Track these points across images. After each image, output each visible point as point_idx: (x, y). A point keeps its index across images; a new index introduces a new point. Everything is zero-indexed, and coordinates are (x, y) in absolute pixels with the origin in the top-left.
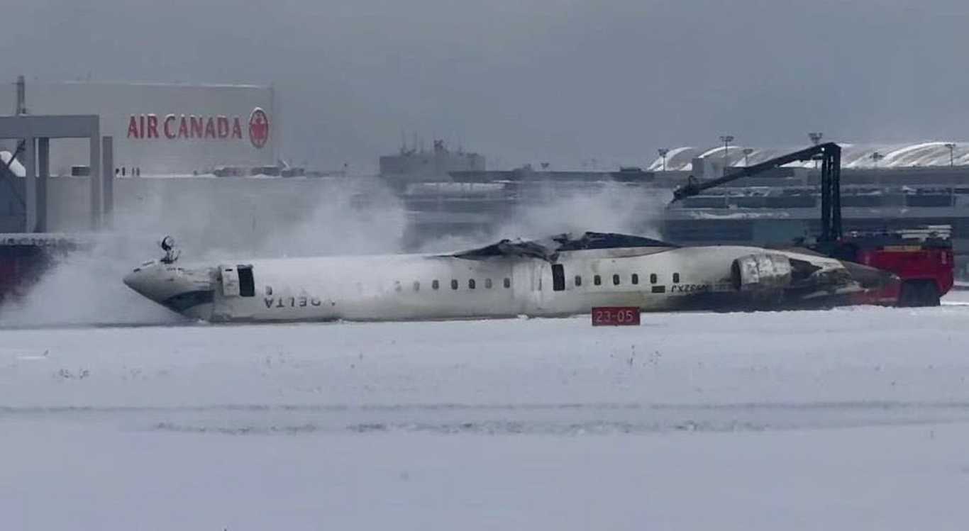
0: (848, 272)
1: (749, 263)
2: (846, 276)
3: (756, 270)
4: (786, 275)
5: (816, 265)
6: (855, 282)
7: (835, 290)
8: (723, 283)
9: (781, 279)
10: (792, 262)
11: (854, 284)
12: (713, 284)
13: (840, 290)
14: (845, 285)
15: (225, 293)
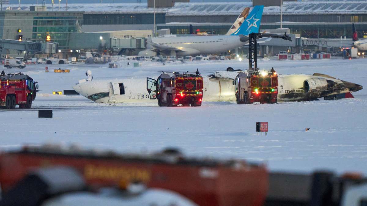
0: (344, 85)
1: (312, 81)
2: (344, 86)
3: (315, 84)
4: (325, 86)
5: (336, 82)
6: (347, 89)
7: (339, 92)
8: (299, 89)
9: (324, 88)
10: (328, 81)
11: (347, 90)
12: (295, 90)
13: (341, 92)
14: (343, 90)
15: (114, 93)
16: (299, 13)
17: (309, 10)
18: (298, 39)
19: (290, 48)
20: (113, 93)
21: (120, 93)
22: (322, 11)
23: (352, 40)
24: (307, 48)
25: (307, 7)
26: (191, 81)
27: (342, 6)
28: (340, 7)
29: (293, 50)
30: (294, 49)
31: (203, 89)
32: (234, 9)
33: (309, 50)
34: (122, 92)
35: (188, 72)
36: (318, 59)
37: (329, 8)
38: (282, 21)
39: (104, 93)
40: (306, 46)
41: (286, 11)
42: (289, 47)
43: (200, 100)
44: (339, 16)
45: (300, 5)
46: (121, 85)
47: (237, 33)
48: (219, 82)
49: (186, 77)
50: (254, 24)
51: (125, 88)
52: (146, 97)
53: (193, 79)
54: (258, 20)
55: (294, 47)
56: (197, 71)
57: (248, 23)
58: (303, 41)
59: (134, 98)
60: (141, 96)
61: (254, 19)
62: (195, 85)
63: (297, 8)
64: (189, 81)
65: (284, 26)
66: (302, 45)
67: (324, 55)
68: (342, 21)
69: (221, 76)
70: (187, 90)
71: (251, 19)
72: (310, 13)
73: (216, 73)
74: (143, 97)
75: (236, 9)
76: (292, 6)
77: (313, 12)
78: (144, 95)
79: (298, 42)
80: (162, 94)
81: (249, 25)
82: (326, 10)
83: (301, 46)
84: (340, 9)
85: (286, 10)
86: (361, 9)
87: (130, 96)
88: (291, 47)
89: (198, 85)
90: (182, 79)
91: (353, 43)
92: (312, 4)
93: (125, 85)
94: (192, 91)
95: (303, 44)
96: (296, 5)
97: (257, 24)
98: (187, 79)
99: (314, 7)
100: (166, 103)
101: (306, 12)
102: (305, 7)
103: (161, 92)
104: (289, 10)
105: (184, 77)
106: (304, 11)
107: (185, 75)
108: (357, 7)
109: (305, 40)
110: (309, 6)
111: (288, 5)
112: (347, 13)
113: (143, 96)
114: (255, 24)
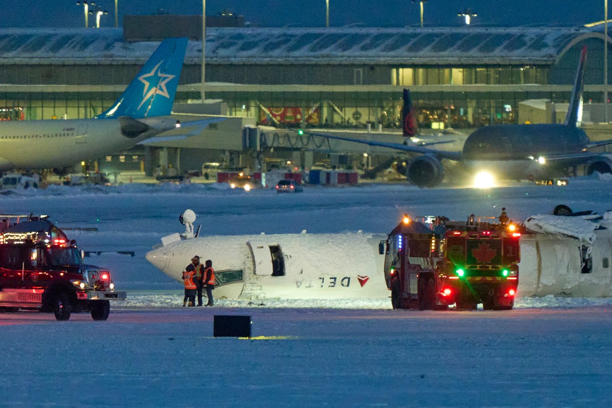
15: (257, 273)
16: (251, 59)
17: (276, 52)
18: (250, 129)
19: (227, 154)
20: (255, 273)
21: (272, 272)
22: (312, 53)
23: (402, 133)
24: (272, 156)
25: (271, 43)
26: (487, 242)
27: (368, 41)
28: (362, 44)
29: (235, 161)
30: (239, 157)
31: (518, 264)
32: (74, 47)
33: (279, 160)
34: (279, 269)
35: (473, 216)
36: (324, 185)
37: (333, 46)
38: (206, 81)
39: (229, 271)
40: (272, 150)
41: (215, 55)
42: (224, 151)
43: (512, 292)
44: (361, 70)
45: (255, 36)
46: (275, 250)
47: (115, 113)
48: (535, 245)
49: (475, 229)
50: (161, 89)
51: (285, 258)
52: (343, 285)
53: (492, 237)
54: (171, 77)
55: (238, 153)
56: (504, 213)
57: (144, 85)
58: (262, 134)
59: (310, 287)
60: (328, 281)
61: (160, 75)
62: (499, 253)
63: (247, 47)
64: (481, 242)
65: (210, 95)
66: (261, 146)
67: (340, 174)
68: (366, 82)
69: (541, 228)
70: (478, 266)
71: (152, 74)
72: (279, 60)
73: (529, 221)
74: (334, 283)
75: (78, 46)
76: (232, 41)
77: (289, 57)
78: (335, 279)
79: (249, 138)
80: (403, 274)
81: (148, 91)
82: (325, 52)
83: (258, 149)
84: (364, 48)
85: (214, 52)
86: (422, 49)
87: (300, 279)
88: (231, 153)
89: (506, 251)
90: (465, 234)
91: (405, 143)
92: (285, 35)
93: (285, 251)
94: (490, 269)
95: (263, 144)
96: (240, 37)
97: (167, 89)
98: (476, 236)
99: (290, 44)
100: (414, 300)
101: (271, 57)
102: (267, 43)
103: (400, 272)
104: (222, 52)
105: (468, 229)
106: (263, 55)
107: (472, 224)
108: (410, 44)
109: (269, 133)
110: (275, 41)
111: (219, 38)
112: (382, 59)
113: (333, 280)
114: (164, 88)
